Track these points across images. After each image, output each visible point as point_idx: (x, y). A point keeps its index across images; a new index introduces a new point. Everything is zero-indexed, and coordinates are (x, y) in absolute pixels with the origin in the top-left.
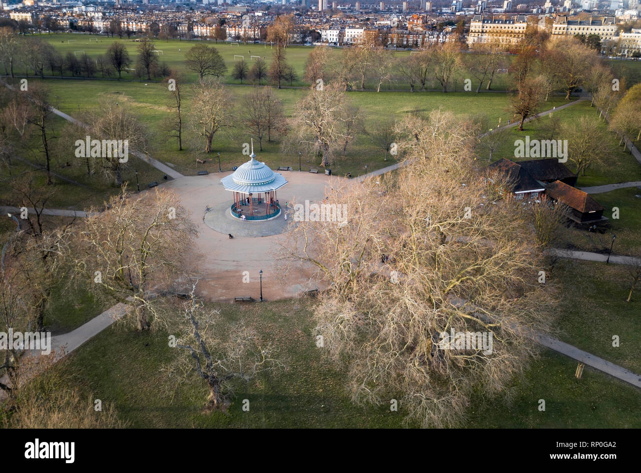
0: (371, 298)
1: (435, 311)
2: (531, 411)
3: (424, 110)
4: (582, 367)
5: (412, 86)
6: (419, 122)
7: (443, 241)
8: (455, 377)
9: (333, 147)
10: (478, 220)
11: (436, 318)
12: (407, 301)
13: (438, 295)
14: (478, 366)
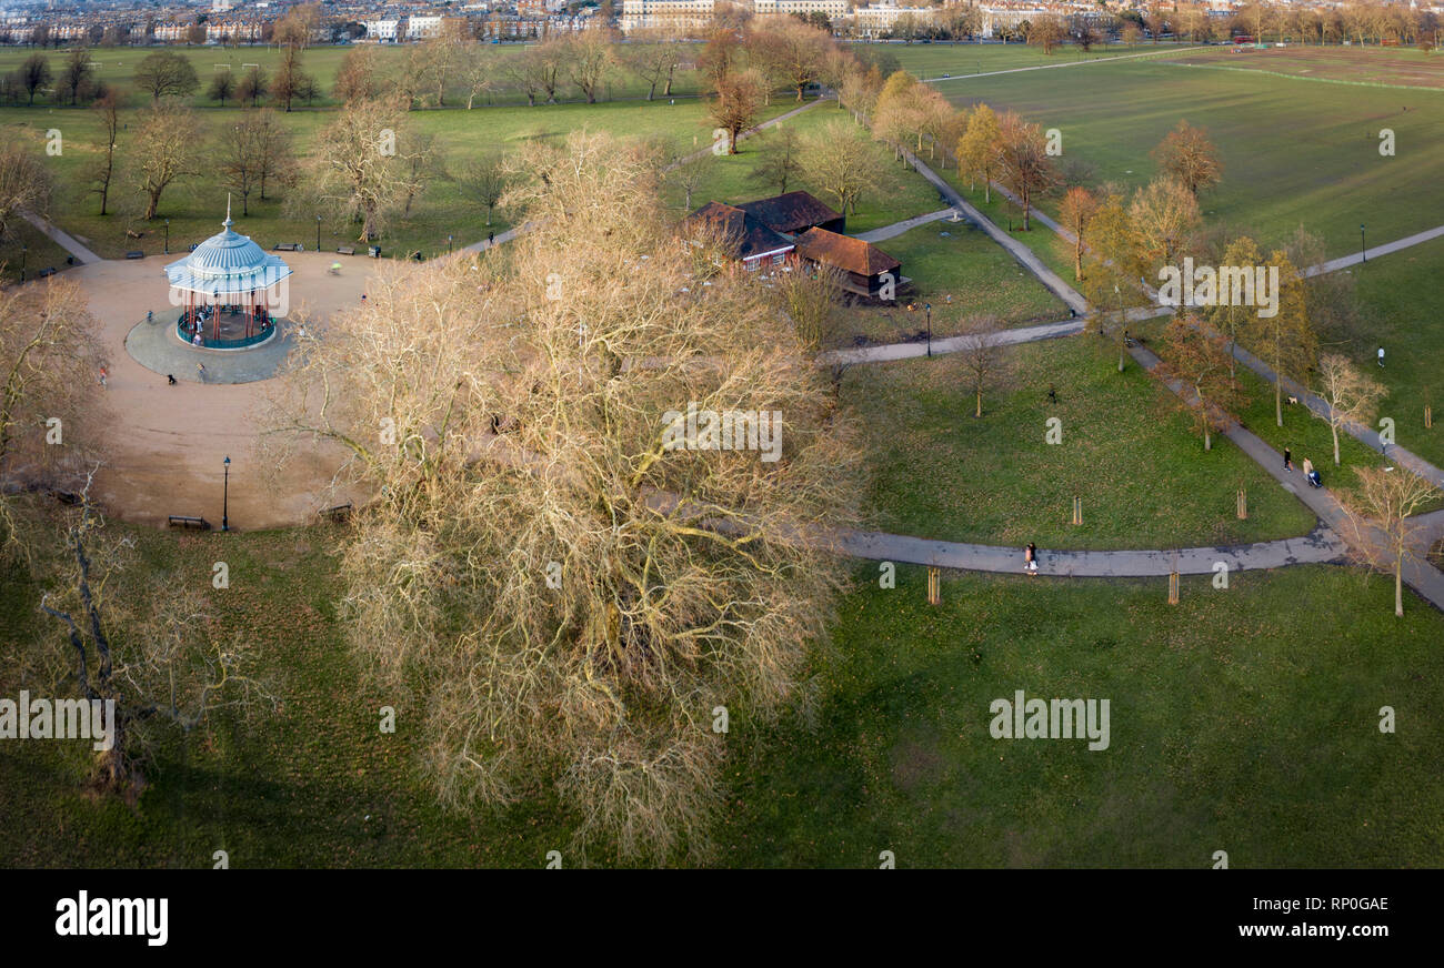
0: (471, 517)
1: (618, 531)
2: (861, 722)
3: (556, 134)
4: (936, 576)
5: (531, 96)
6: (548, 153)
7: (616, 370)
8: (684, 689)
9: (384, 205)
10: (681, 319)
11: (620, 546)
12: (552, 515)
13: (619, 493)
14: (731, 649)
